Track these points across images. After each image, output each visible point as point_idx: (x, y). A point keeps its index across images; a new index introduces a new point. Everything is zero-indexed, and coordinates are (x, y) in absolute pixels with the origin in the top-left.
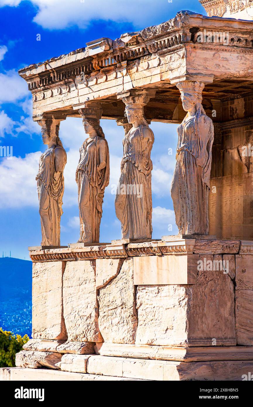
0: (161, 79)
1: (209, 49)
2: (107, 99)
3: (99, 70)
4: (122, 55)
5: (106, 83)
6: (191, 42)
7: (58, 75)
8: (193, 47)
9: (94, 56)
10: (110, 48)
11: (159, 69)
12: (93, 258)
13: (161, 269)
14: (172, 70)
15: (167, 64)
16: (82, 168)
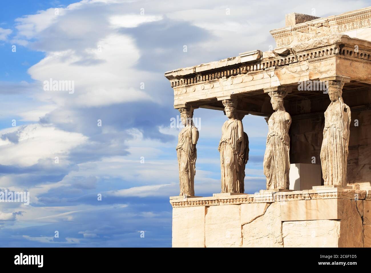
0: (310, 78)
1: (348, 59)
3: (246, 73)
4: (271, 62)
5: (252, 82)
6: (339, 54)
8: (340, 57)
10: (260, 58)
11: (308, 72)
12: (238, 203)
13: (310, 209)
14: (321, 73)
15: (316, 69)
16: (226, 141)
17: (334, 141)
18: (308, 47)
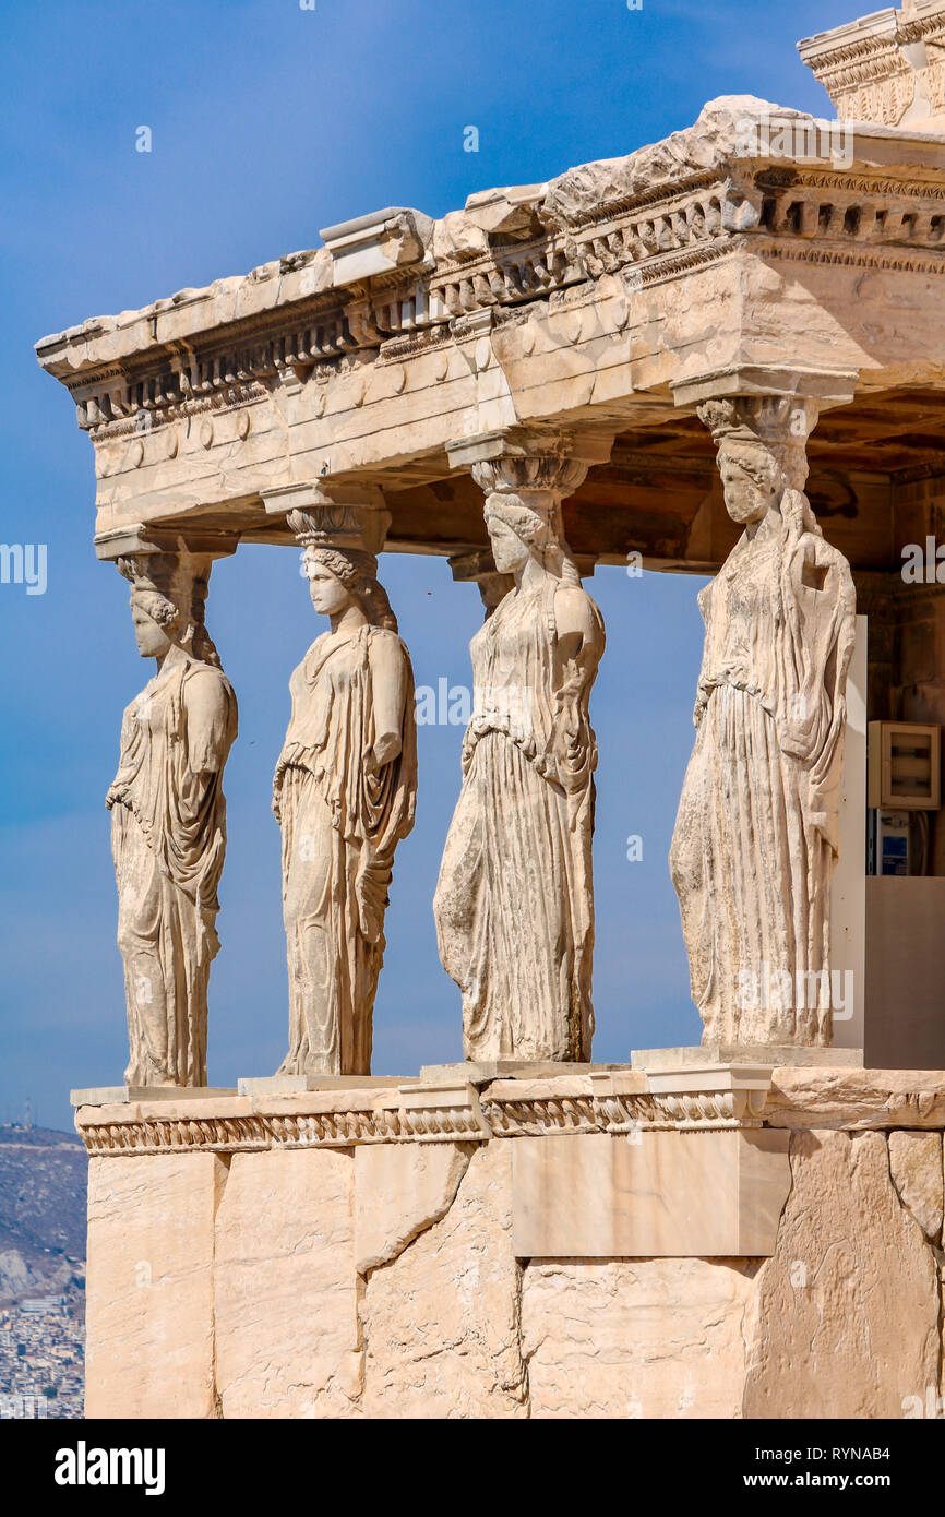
0: (633, 384)
1: (838, 260)
2: (408, 467)
3: (376, 348)
4: (470, 282)
5: (403, 399)
6: (764, 228)
7: (205, 367)
8: (770, 250)
9: (353, 284)
10: (422, 255)
11: (625, 342)
12: (341, 1139)
13: (629, 1192)
14: (680, 347)
15: (661, 324)
16: (298, 758)
17: (734, 772)
18: (612, 189)
